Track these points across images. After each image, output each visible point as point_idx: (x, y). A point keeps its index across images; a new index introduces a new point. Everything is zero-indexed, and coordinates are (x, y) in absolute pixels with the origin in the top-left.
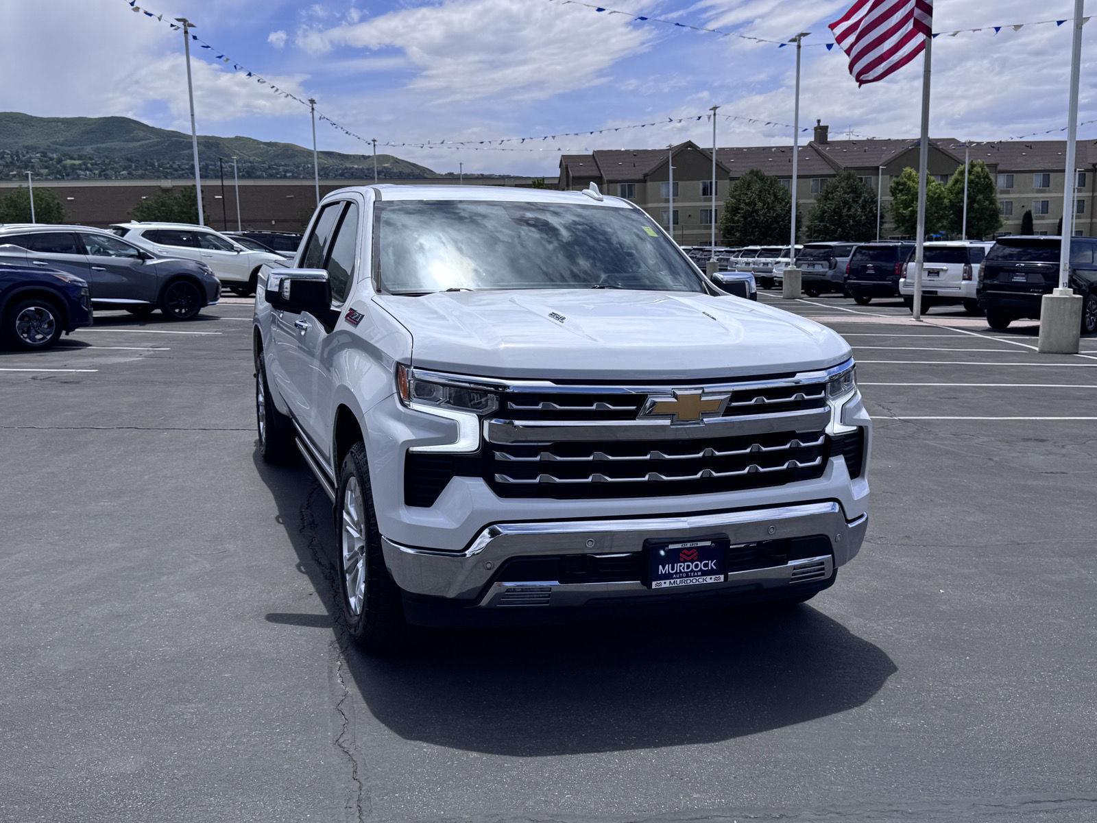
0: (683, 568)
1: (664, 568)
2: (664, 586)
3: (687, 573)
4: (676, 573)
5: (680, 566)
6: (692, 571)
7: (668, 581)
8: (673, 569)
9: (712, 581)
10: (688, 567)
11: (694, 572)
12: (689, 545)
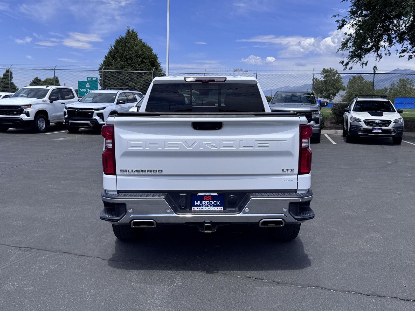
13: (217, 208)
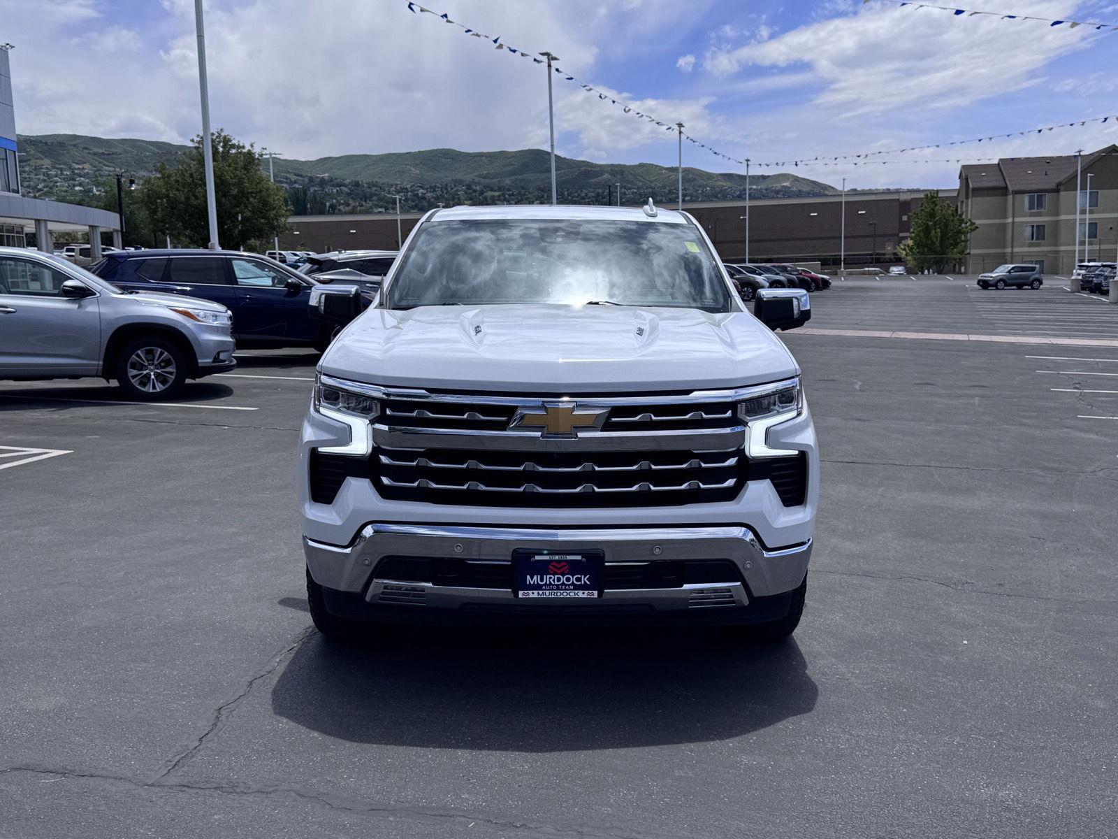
0: (554, 581)
1: (532, 578)
2: (531, 596)
3: (557, 586)
4: (546, 584)
5: (550, 578)
6: (563, 583)
7: (536, 592)
8: (542, 581)
9: (585, 596)
10: (559, 579)
11: (566, 585)
12: (557, 558)
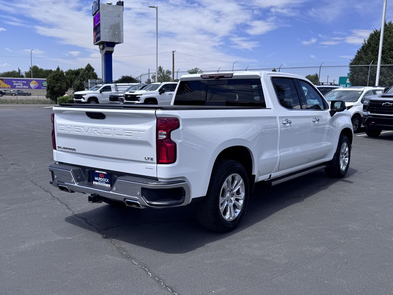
13: (107, 184)
